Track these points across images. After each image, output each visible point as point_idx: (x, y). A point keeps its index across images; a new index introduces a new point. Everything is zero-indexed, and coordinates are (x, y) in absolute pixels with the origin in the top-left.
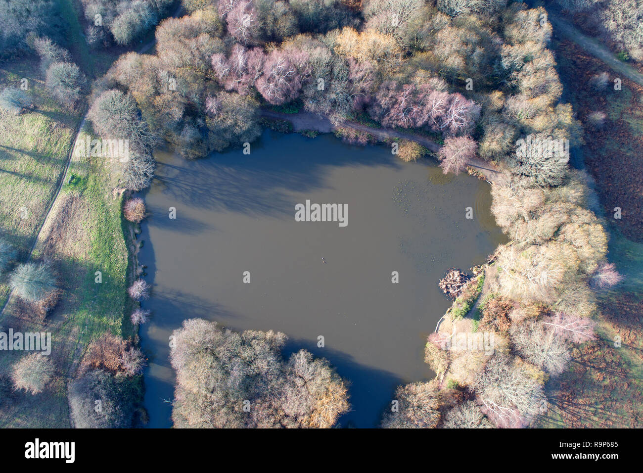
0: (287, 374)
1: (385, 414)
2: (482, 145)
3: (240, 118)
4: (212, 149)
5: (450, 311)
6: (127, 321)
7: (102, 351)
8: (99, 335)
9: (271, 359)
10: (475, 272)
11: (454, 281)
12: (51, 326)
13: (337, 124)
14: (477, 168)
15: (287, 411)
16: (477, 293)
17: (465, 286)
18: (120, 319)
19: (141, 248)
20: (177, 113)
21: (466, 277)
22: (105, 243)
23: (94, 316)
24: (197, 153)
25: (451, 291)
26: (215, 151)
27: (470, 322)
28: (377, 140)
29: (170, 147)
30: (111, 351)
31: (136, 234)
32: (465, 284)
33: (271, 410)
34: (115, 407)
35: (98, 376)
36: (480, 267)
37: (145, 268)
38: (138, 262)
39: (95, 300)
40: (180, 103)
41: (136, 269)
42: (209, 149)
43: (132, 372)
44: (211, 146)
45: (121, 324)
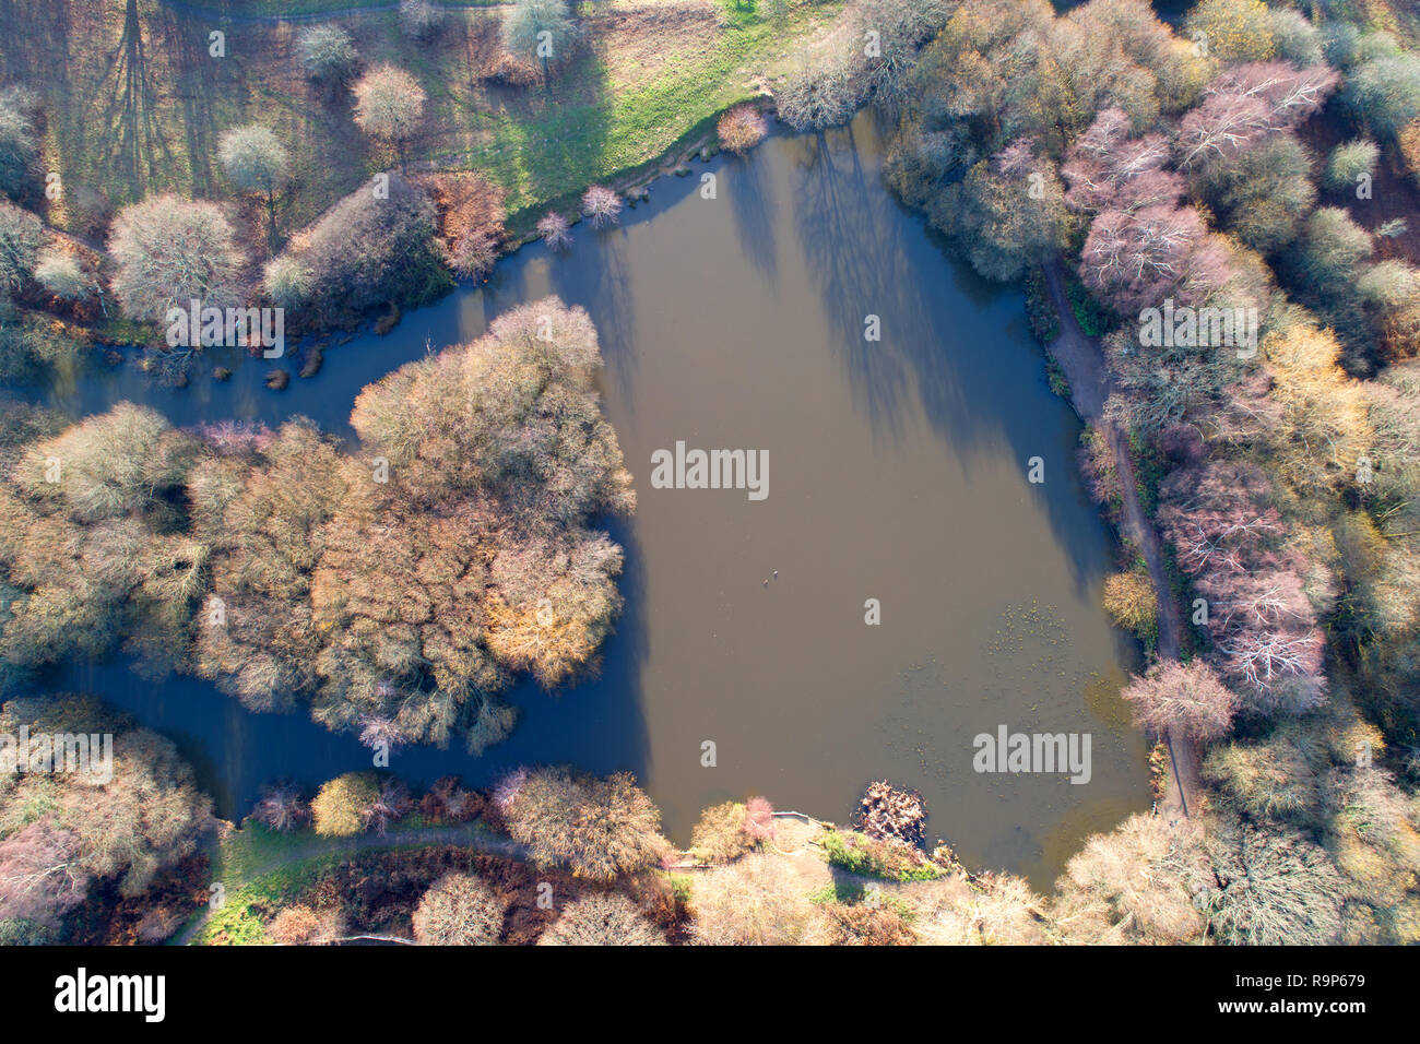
0: (566, 534)
1: (565, 769)
2: (1233, 748)
3: (1018, 221)
4: (926, 208)
5: (829, 828)
6: (536, 213)
7: (468, 198)
8: (493, 179)
9: (580, 491)
10: (937, 853)
11: (897, 813)
12: (476, 95)
13: (1108, 417)
14: (1172, 768)
15: (497, 564)
16: (895, 874)
17: (898, 842)
18: (536, 200)
19: (678, 174)
20: (965, 103)
21: (916, 835)
22: (658, 110)
23: (522, 155)
24: (904, 185)
25: (874, 814)
26: (925, 216)
27: (825, 882)
28: (1118, 522)
29: (889, 134)
30: (474, 212)
31: (698, 154)
32: (901, 841)
33: (487, 534)
34: (384, 261)
35: (425, 207)
36: (954, 861)
37: (645, 199)
38: (650, 182)
39: (550, 141)
40: (987, 99)
41: (636, 185)
42: (923, 203)
43: (454, 262)
44: (931, 203)
45: (527, 206)
